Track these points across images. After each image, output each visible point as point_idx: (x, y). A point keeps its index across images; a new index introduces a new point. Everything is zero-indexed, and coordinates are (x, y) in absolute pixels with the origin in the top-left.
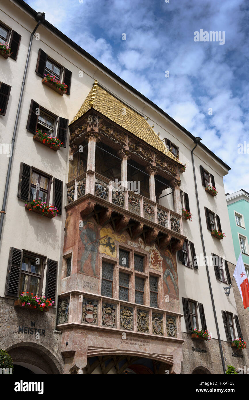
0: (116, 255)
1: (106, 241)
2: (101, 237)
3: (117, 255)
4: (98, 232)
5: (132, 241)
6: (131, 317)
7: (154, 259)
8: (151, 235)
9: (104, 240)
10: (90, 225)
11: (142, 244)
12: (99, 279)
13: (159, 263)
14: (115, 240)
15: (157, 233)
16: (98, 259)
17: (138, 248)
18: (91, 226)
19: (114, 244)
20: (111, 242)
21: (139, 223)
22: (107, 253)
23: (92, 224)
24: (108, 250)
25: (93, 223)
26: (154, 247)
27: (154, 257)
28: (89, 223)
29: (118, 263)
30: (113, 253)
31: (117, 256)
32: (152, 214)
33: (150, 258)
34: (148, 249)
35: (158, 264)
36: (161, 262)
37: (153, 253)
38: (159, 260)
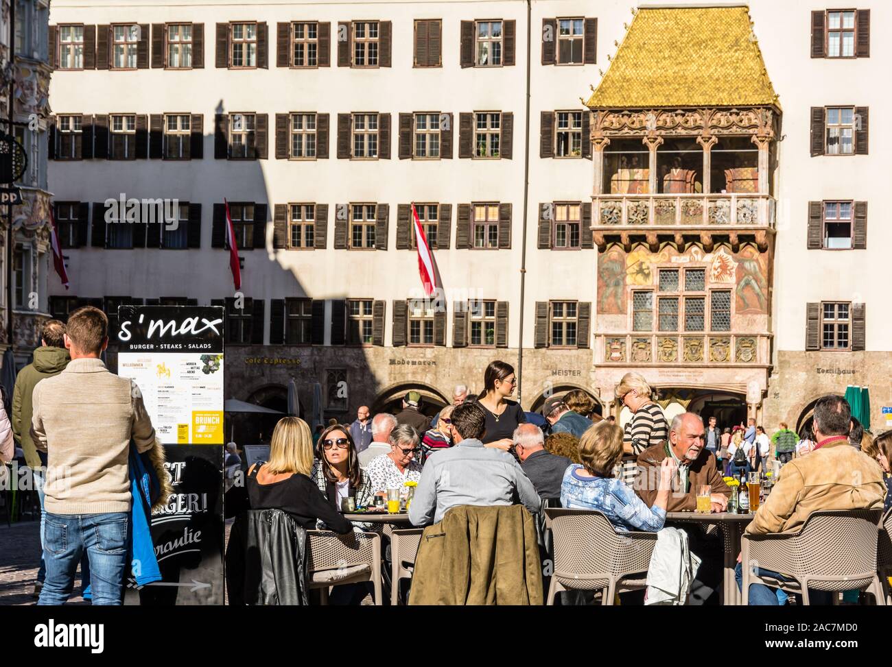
0: (652, 282)
1: (636, 268)
2: (629, 265)
4: (624, 260)
5: (679, 256)
6: (675, 349)
7: (719, 270)
11: (697, 255)
12: (626, 314)
13: (729, 272)
14: (651, 263)
17: (690, 261)
18: (614, 257)
19: (648, 268)
20: (644, 267)
22: (638, 282)
24: (640, 278)
25: (616, 251)
26: (722, 252)
27: (720, 267)
28: (611, 254)
29: (656, 290)
30: (647, 280)
32: (697, 214)
33: (711, 270)
34: (708, 258)
35: (728, 274)
36: (734, 270)
37: (719, 260)
38: (729, 268)
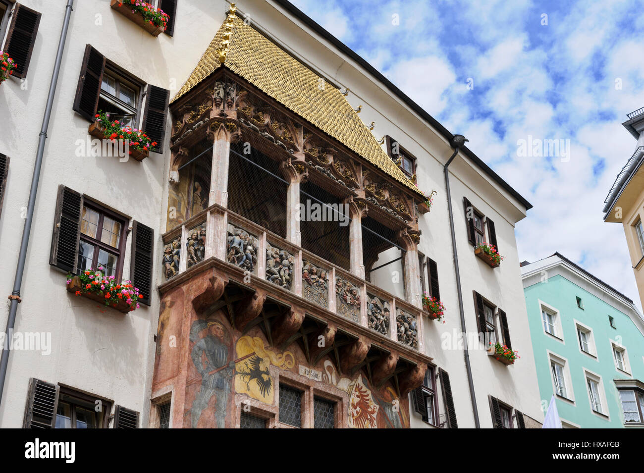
0: (272, 399)
1: (250, 366)
2: (240, 357)
3: (274, 397)
4: (232, 344)
5: (309, 368)
7: (358, 409)
8: (353, 353)
9: (247, 365)
10: (215, 330)
11: (331, 374)
13: (369, 417)
14: (271, 364)
15: (367, 350)
16: (233, 406)
17: (323, 382)
18: (217, 332)
19: (267, 373)
20: (262, 368)
21: (326, 326)
22: (253, 394)
23: (218, 328)
24: (254, 384)
25: (221, 324)
26: (359, 381)
27: (359, 404)
28: (213, 325)
29: (277, 417)
30: (266, 393)
31: (274, 402)
32: (355, 305)
33: (349, 405)
34: (344, 384)
35: (368, 419)
36: (375, 416)
37: (357, 393)
38: (370, 410)
